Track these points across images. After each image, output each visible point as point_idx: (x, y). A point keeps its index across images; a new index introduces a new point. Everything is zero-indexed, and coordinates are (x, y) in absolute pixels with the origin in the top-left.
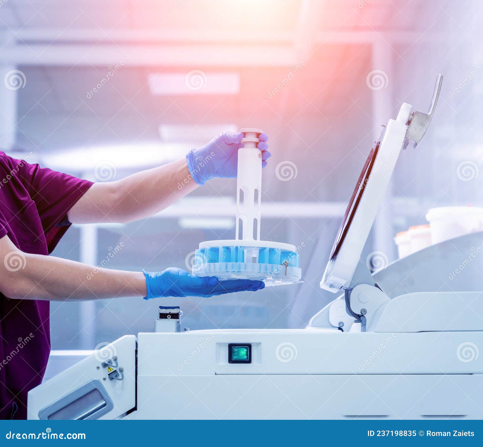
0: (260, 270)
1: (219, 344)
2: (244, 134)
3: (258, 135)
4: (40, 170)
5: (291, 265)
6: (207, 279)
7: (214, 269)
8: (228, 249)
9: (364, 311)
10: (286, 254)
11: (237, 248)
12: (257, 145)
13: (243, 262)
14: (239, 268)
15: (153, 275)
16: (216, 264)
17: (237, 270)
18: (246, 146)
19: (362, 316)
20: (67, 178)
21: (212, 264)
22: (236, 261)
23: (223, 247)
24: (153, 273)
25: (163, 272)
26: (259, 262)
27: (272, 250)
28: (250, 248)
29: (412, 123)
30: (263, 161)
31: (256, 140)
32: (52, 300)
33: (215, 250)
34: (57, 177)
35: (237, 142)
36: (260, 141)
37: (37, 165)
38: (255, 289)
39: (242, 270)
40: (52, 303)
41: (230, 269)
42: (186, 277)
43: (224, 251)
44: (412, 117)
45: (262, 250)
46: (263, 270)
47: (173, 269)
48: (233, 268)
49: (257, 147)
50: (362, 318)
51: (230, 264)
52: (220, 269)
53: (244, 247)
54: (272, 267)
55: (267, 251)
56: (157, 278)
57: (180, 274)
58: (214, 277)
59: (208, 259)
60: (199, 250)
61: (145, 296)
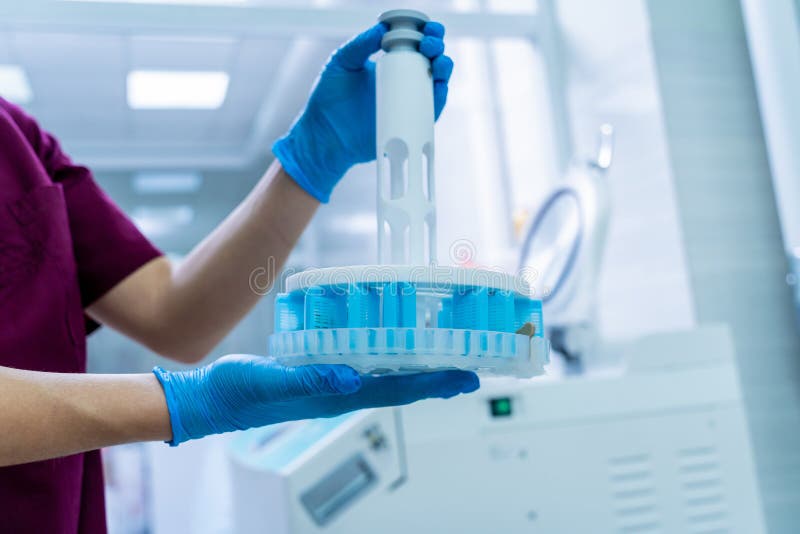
0: (467, 348)
14: (409, 344)
16: (340, 330)
21: (328, 333)
22: (400, 324)
41: (383, 347)
43: (362, 296)
46: (475, 349)
48: (389, 344)
51: (382, 331)
54: (499, 338)
59: (314, 319)
60: (286, 295)
61: (169, 439)
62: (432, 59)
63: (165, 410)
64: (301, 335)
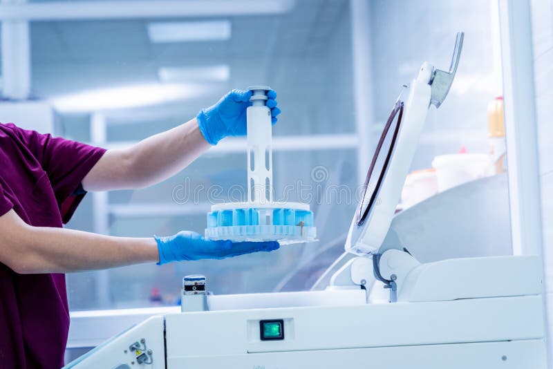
0: (275, 232)
1: (250, 322)
2: (253, 92)
3: (266, 92)
4: (52, 140)
5: (306, 225)
6: (221, 242)
7: (229, 232)
8: (241, 211)
9: (394, 278)
10: (300, 213)
11: (251, 210)
12: (265, 102)
13: (258, 224)
14: (254, 231)
15: (164, 240)
16: (230, 227)
17: (252, 233)
18: (255, 104)
19: (392, 281)
20: (79, 146)
21: (226, 227)
22: (251, 224)
23: (237, 210)
24: (165, 238)
25: (175, 236)
26: (274, 224)
27: (286, 211)
28: (264, 210)
29: (434, 82)
30: (273, 118)
31: (265, 97)
32: (68, 272)
33: (228, 213)
34: (69, 146)
35: (246, 101)
36: (268, 98)
37: (49, 135)
38: (270, 250)
39: (257, 233)
40: (67, 276)
41: (244, 233)
42: (199, 241)
43: (238, 214)
44: (433, 76)
45: (276, 211)
46: (278, 232)
47: (186, 233)
48: (247, 231)
49: (265, 105)
50: (391, 283)
51: (244, 227)
52: (234, 233)
53: (258, 209)
54: (288, 228)
55: (281, 212)
56: (169, 243)
57: (193, 237)
58: (228, 241)
59: (221, 223)
60: (211, 213)
61: (158, 262)
62: (272, 109)
63: (157, 253)
64: (216, 228)
